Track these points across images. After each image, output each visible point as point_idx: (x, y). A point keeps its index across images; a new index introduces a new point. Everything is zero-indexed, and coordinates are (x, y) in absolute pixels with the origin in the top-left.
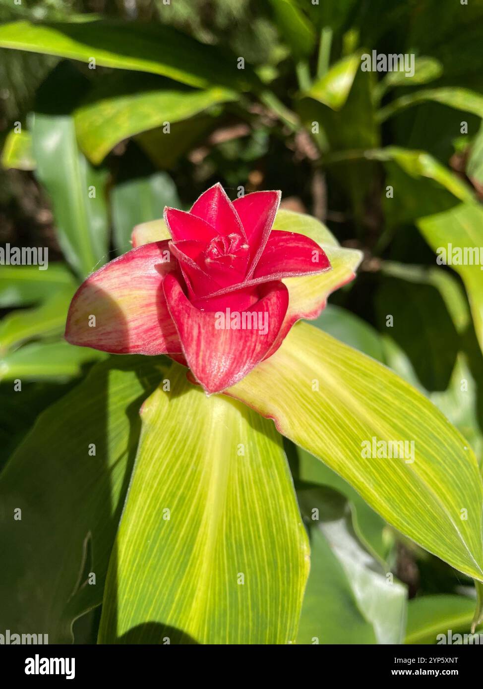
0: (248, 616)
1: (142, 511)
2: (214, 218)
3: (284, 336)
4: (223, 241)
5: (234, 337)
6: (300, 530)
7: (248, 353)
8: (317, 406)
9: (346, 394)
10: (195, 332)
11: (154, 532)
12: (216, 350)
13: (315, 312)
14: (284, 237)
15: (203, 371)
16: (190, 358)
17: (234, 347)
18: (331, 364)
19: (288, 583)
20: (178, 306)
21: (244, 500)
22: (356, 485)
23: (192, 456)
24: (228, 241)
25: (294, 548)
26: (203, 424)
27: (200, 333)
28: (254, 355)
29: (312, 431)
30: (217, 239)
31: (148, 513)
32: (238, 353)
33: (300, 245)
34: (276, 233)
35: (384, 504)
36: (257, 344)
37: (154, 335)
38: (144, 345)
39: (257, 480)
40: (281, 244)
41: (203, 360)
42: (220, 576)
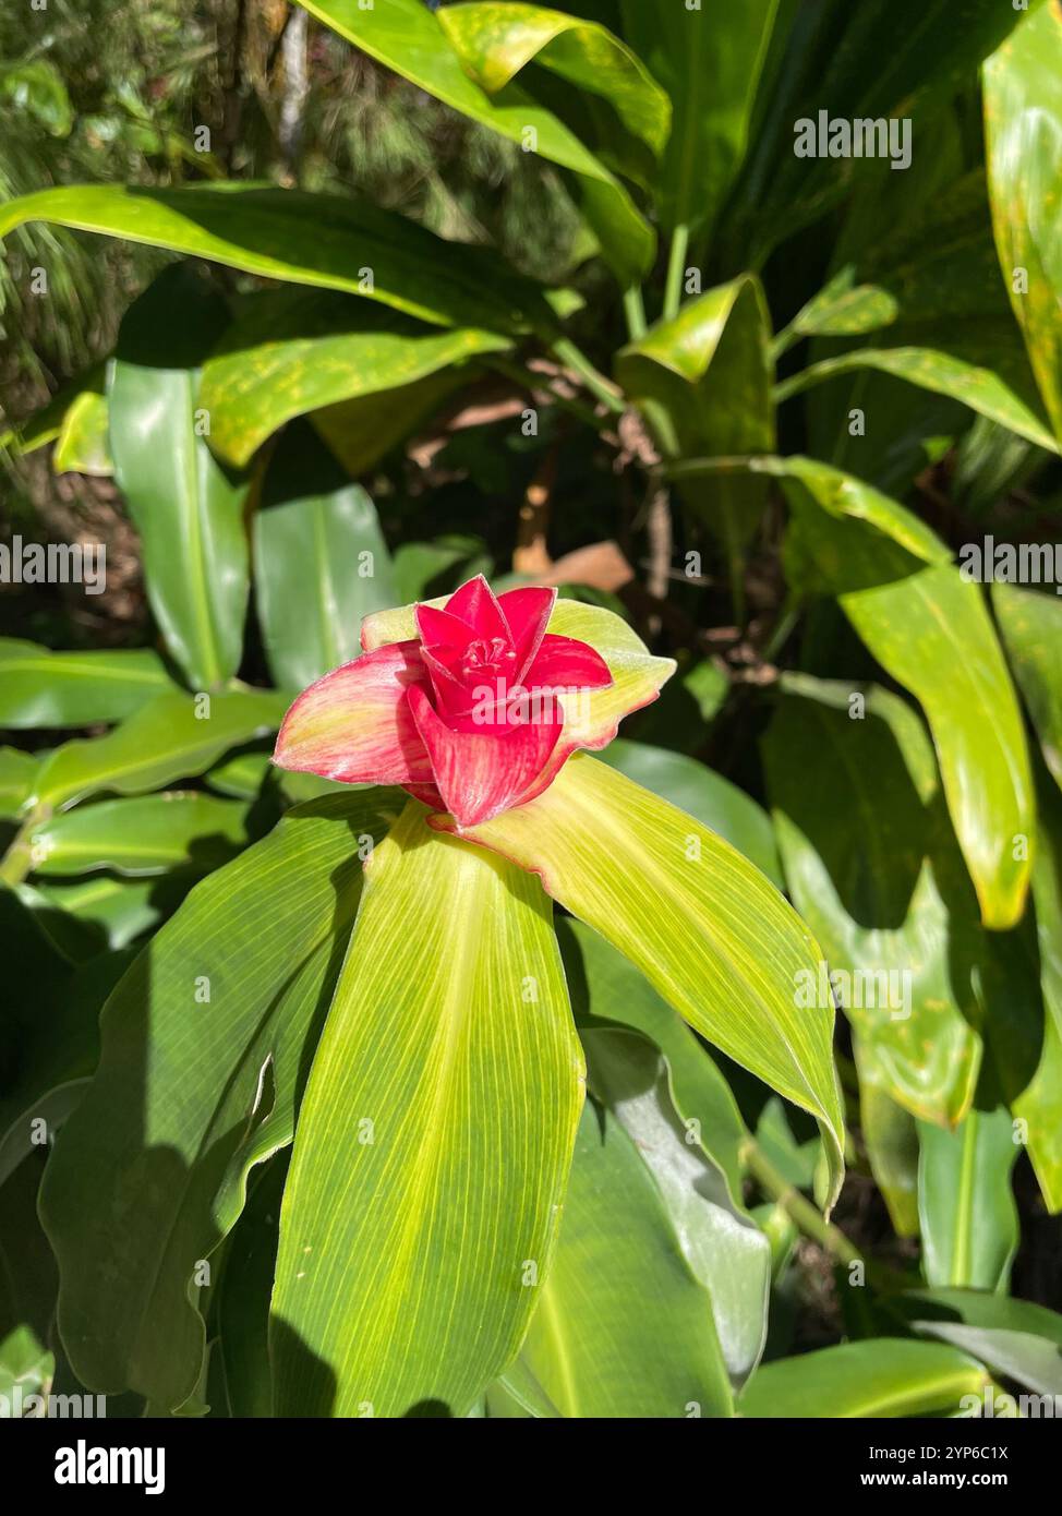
0: (497, 1169)
1: (357, 1007)
2: (474, 615)
3: (558, 769)
4: (485, 646)
5: (495, 765)
6: (573, 1042)
7: (510, 782)
8: (599, 864)
9: (638, 852)
10: (448, 755)
11: (371, 1039)
12: (473, 776)
13: (601, 741)
14: (559, 644)
15: (457, 800)
16: (442, 785)
17: (493, 775)
18: (620, 811)
19: (555, 1118)
20: (427, 723)
21: (498, 994)
22: (645, 968)
23: (429, 932)
24: (491, 646)
25: (564, 1066)
26: (445, 886)
27: (453, 756)
28: (518, 785)
29: (589, 893)
30: (476, 644)
31: (365, 1010)
32: (498, 782)
33: (579, 654)
34: (550, 638)
35: (681, 995)
36: (522, 772)
37: (393, 760)
38: (380, 771)
39: (517, 967)
40: (556, 652)
41: (457, 788)
42: (459, 1108)
